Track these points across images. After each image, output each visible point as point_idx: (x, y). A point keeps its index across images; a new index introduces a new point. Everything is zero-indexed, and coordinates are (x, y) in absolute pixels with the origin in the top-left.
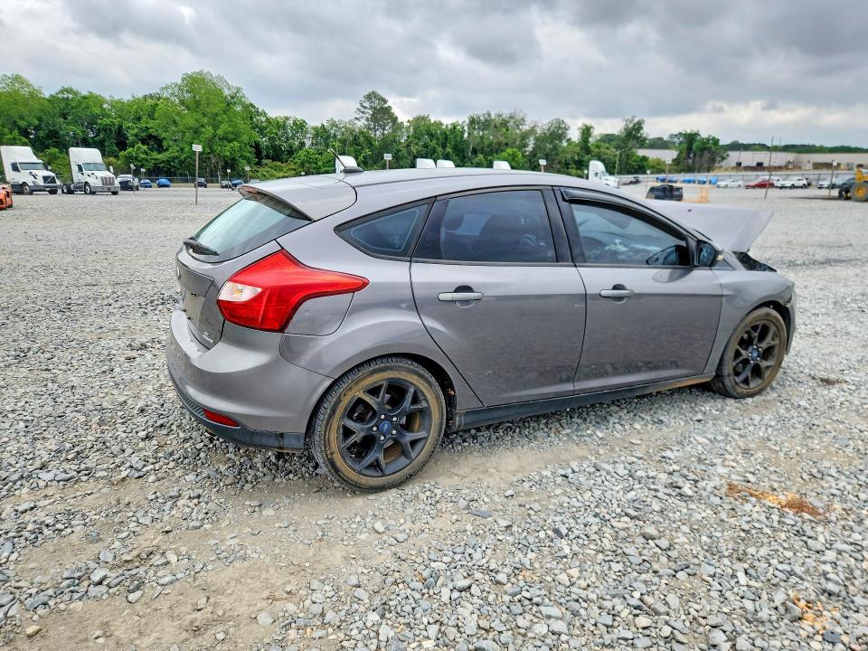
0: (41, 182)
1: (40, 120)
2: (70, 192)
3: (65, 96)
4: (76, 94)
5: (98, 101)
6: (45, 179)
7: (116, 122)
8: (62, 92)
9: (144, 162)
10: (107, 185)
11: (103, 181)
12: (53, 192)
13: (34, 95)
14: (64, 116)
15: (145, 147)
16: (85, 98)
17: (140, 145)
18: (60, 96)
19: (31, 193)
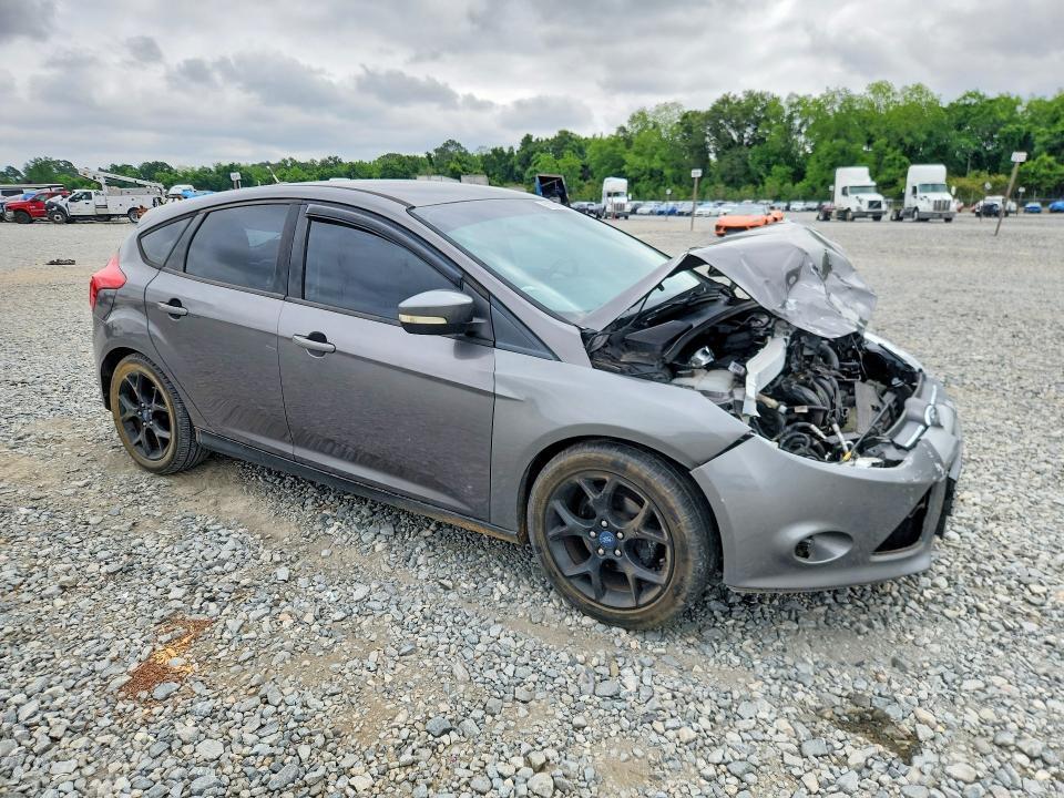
0: (865, 208)
1: (930, 134)
2: (899, 219)
3: (967, 102)
4: (981, 98)
5: (1009, 104)
6: (871, 203)
7: (1024, 128)
8: (964, 98)
9: (1044, 179)
10: (939, 209)
11: (935, 205)
12: (877, 218)
13: (932, 105)
14: (959, 127)
15: (1051, 159)
16: (991, 101)
17: (1044, 156)
18: (962, 102)
19: (853, 219)
